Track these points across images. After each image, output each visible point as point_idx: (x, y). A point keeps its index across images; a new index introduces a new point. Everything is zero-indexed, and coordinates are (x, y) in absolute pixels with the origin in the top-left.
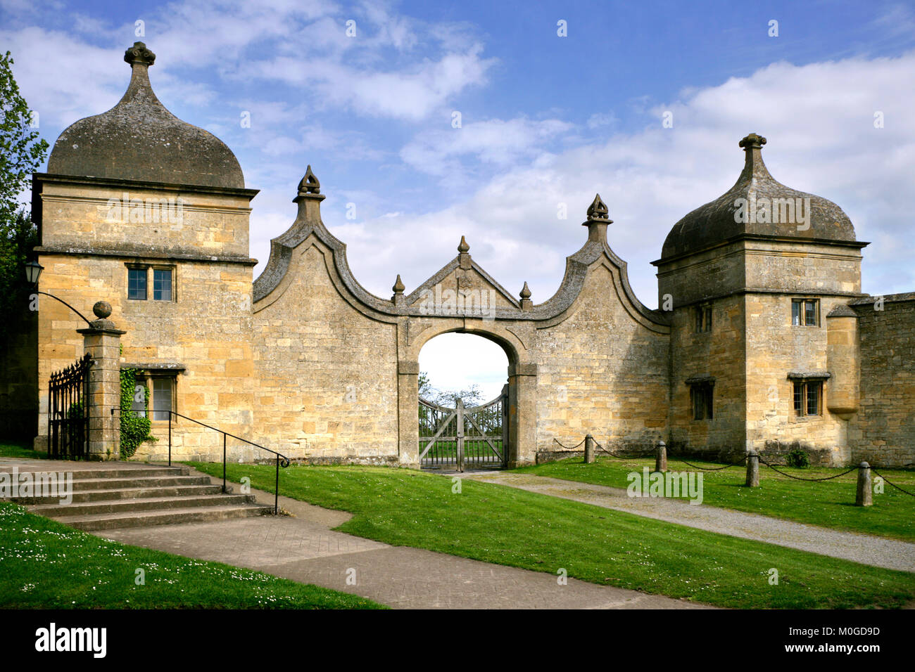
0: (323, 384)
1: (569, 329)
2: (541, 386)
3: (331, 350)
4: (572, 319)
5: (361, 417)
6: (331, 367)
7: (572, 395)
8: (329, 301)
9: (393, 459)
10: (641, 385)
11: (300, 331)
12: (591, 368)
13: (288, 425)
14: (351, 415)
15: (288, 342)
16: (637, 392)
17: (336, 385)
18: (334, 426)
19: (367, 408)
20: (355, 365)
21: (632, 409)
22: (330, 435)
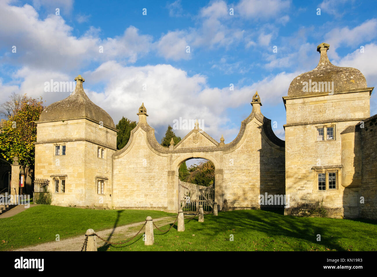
0: (143, 180)
1: (239, 153)
2: (225, 179)
3: (146, 168)
4: (239, 149)
5: (155, 192)
6: (146, 174)
7: (240, 182)
8: (145, 150)
9: (166, 208)
10: (274, 176)
11: (136, 162)
12: (249, 170)
13: (132, 195)
14: (152, 191)
15: (132, 166)
16: (272, 180)
17: (147, 181)
18: (146, 195)
19: (157, 189)
20: (153, 173)
21: (269, 188)
22: (145, 199)
